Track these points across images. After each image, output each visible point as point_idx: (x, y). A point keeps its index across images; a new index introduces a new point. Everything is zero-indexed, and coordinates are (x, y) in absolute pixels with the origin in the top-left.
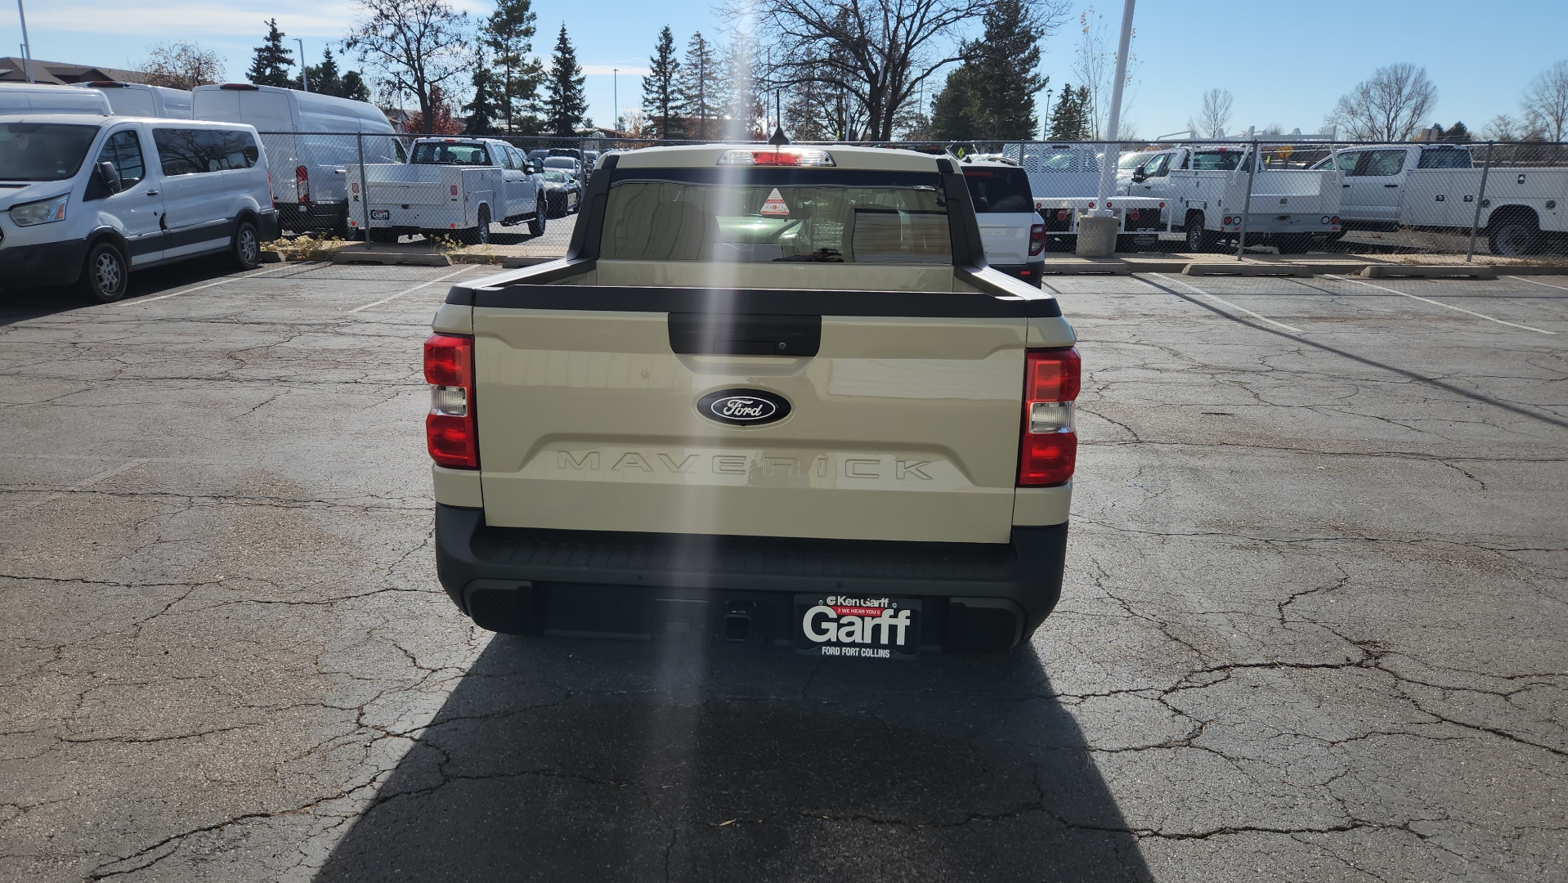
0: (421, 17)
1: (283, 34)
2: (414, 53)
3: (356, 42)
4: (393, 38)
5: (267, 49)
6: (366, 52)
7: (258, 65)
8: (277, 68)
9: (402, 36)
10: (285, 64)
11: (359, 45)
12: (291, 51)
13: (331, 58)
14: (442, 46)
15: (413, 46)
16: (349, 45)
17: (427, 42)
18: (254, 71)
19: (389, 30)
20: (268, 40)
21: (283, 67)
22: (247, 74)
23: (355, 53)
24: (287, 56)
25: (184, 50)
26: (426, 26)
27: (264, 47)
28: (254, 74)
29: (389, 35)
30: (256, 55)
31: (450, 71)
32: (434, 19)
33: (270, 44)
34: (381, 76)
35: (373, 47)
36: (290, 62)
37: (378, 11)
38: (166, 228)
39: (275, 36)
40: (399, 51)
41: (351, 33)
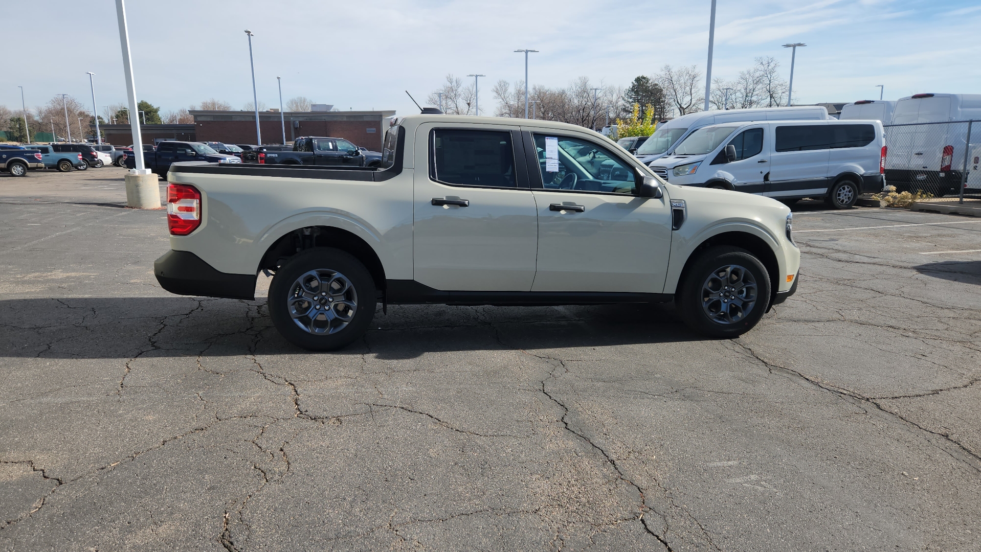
38: (768, 180)
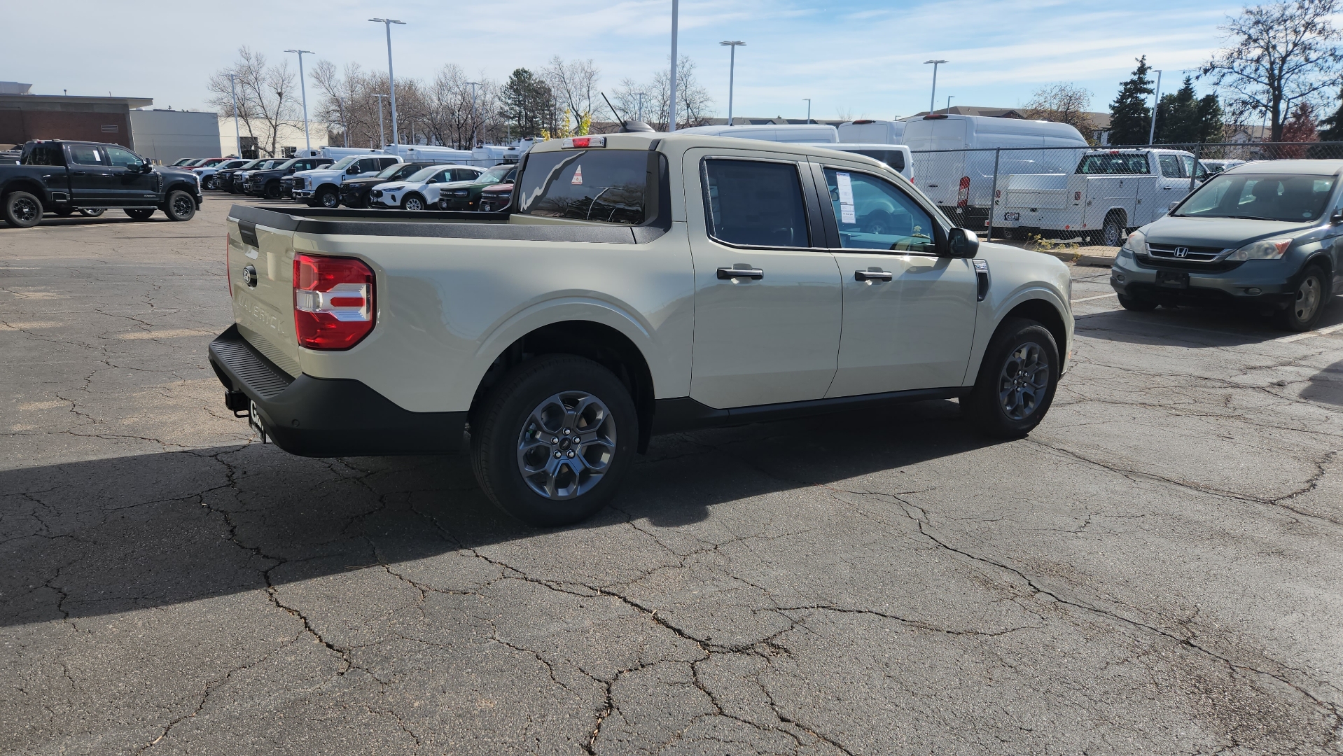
0: (1292, 37)
1: (1150, 68)
2: (1276, 72)
3: (1213, 67)
4: (1258, 60)
5: (1132, 82)
6: (1223, 75)
7: (1121, 96)
8: (1137, 97)
9: (1268, 57)
10: (1146, 94)
11: (1217, 70)
12: (1153, 82)
13: (1190, 84)
14: (1311, 62)
15: (1277, 67)
16: (1206, 71)
17: (1293, 60)
18: (1117, 102)
19: (1256, 52)
20: (1135, 74)
21: (1142, 96)
22: (1110, 106)
23: (1212, 77)
24: (1149, 86)
25: (1062, 90)
26: (1295, 45)
27: (1129, 81)
28: (1117, 105)
29: (1256, 58)
30: (1122, 88)
31: (1315, 86)
32: (1308, 37)
33: (1135, 78)
34: (1236, 97)
35: (1231, 70)
36: (1150, 92)
37: (1247, 36)
39: (1142, 70)
40: (1262, 71)
41: (1211, 59)
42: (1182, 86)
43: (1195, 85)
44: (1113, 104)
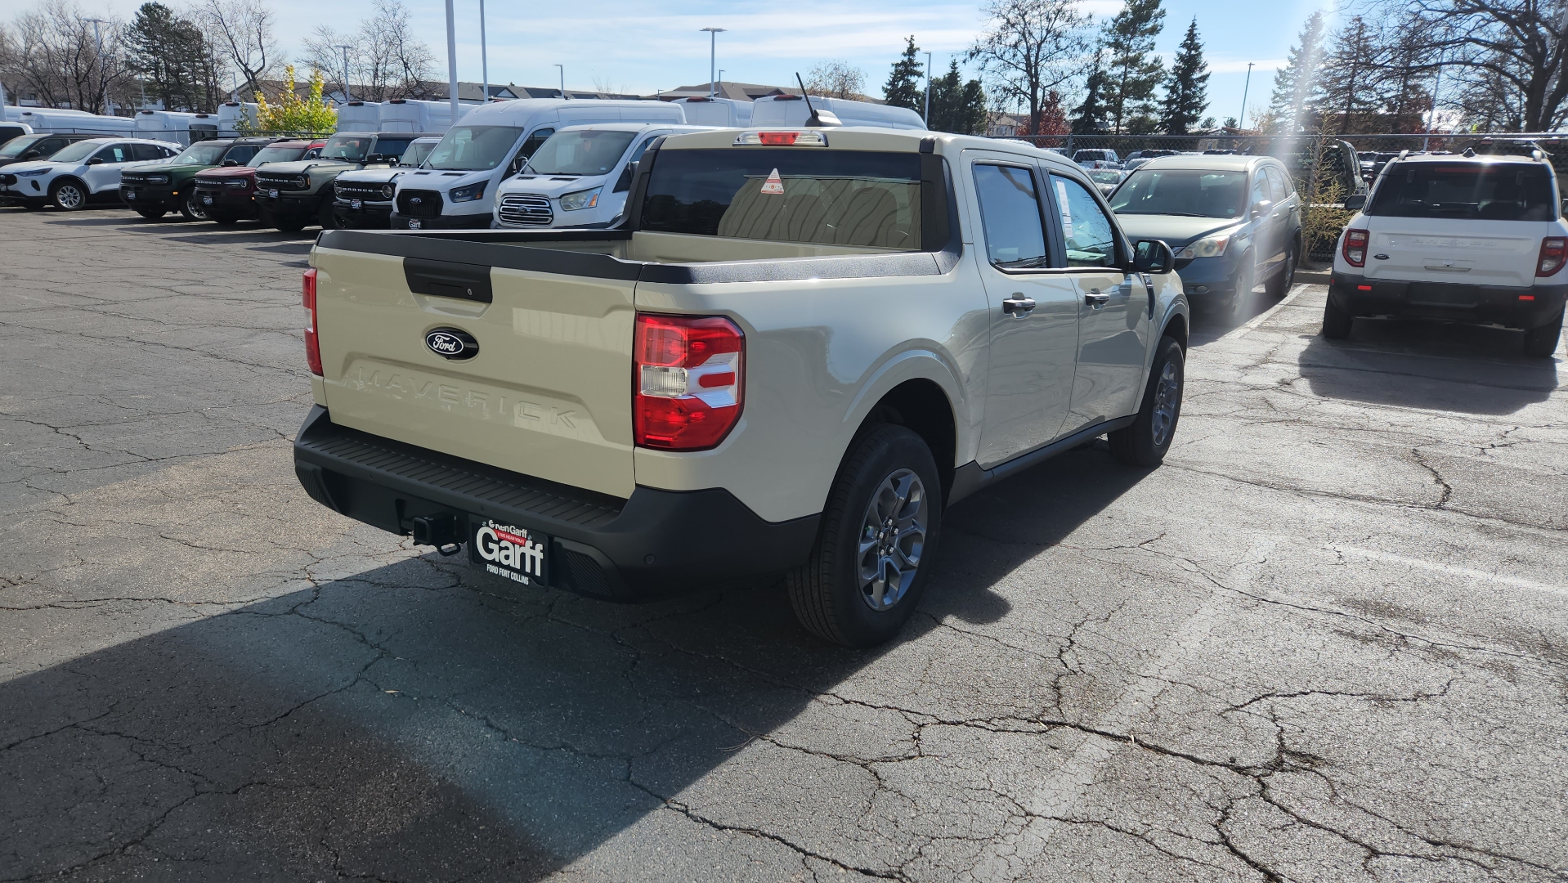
0: (1045, 23)
1: (918, 49)
2: (1033, 59)
3: (979, 52)
4: (1016, 46)
5: (903, 63)
6: (987, 60)
7: (893, 79)
8: (908, 80)
9: (1024, 44)
10: (916, 77)
11: (981, 54)
12: (922, 64)
13: (956, 68)
14: (1062, 50)
15: (1033, 53)
16: (972, 55)
17: (1048, 47)
18: (889, 84)
19: (1014, 37)
20: (905, 55)
21: (913, 79)
22: (883, 88)
23: (977, 62)
24: (918, 69)
25: (836, 69)
26: (1048, 32)
27: (900, 62)
28: (889, 87)
29: (1014, 43)
30: (893, 69)
31: (1066, 74)
32: (1058, 25)
33: (906, 59)
34: (998, 84)
35: (994, 55)
36: (920, 75)
37: (1005, 21)
39: (911, 51)
40: (1020, 57)
41: (976, 44)
42: (950, 70)
43: (961, 68)
44: (885, 86)
